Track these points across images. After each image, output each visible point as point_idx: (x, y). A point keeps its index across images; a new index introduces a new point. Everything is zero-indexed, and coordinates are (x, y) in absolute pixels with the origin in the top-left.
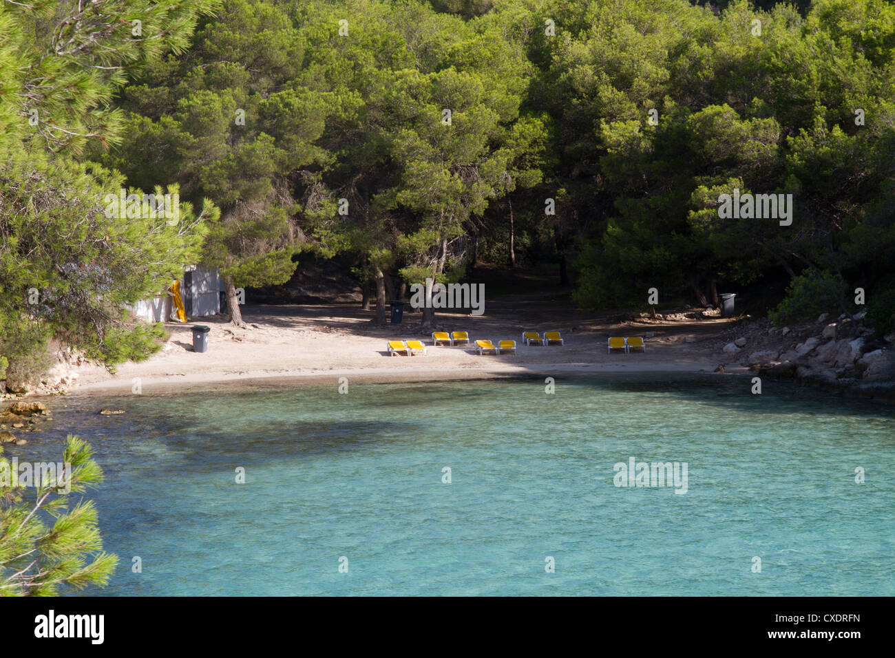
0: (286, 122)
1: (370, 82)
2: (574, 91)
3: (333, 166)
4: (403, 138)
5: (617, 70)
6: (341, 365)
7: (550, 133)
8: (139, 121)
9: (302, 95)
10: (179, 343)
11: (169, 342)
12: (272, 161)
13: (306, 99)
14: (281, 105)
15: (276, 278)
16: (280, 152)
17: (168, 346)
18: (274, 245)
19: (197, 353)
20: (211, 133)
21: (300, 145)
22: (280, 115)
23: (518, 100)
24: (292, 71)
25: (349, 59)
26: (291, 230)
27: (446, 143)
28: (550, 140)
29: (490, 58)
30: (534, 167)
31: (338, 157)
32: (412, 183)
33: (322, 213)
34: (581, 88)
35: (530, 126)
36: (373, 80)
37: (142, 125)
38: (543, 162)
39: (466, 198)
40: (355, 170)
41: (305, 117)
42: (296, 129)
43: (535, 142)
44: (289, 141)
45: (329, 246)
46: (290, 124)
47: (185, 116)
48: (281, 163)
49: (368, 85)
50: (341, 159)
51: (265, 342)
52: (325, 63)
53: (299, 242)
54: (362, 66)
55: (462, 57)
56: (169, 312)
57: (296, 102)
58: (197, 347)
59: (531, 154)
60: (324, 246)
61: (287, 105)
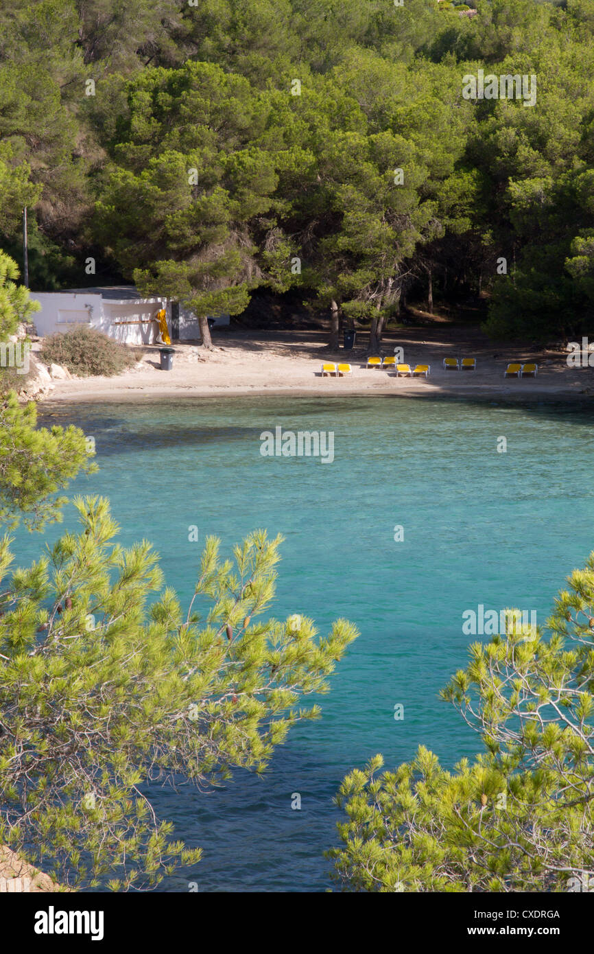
0: (239, 177)
1: (322, 141)
2: (499, 150)
3: (289, 213)
4: (342, 192)
5: (536, 132)
6: (274, 383)
7: (478, 187)
8: (122, 174)
9: (254, 155)
10: (149, 362)
11: (141, 361)
12: (227, 211)
13: (257, 158)
14: (236, 163)
15: (232, 310)
16: (234, 204)
17: (140, 365)
18: (235, 281)
19: (164, 371)
20: (175, 187)
21: (251, 197)
22: (235, 172)
23: (453, 158)
24: (255, 133)
25: (307, 121)
26: (250, 269)
27: (381, 196)
28: (478, 193)
29: (430, 120)
30: (464, 216)
31: (293, 204)
32: (350, 230)
33: (278, 254)
34: (503, 147)
35: (459, 181)
36: (325, 140)
37: (124, 178)
38: (472, 212)
39: (396, 243)
40: (310, 218)
41: (255, 173)
42: (247, 184)
43: (463, 195)
44: (242, 194)
45: (283, 282)
46: (243, 179)
47: (154, 172)
48: (235, 212)
49: (320, 144)
50: (296, 207)
51: (225, 363)
52: (284, 125)
53: (257, 279)
54: (318, 127)
55: (404, 120)
56: (156, 335)
57: (248, 161)
58: (163, 366)
59: (460, 205)
60: (278, 282)
61: (241, 163)
